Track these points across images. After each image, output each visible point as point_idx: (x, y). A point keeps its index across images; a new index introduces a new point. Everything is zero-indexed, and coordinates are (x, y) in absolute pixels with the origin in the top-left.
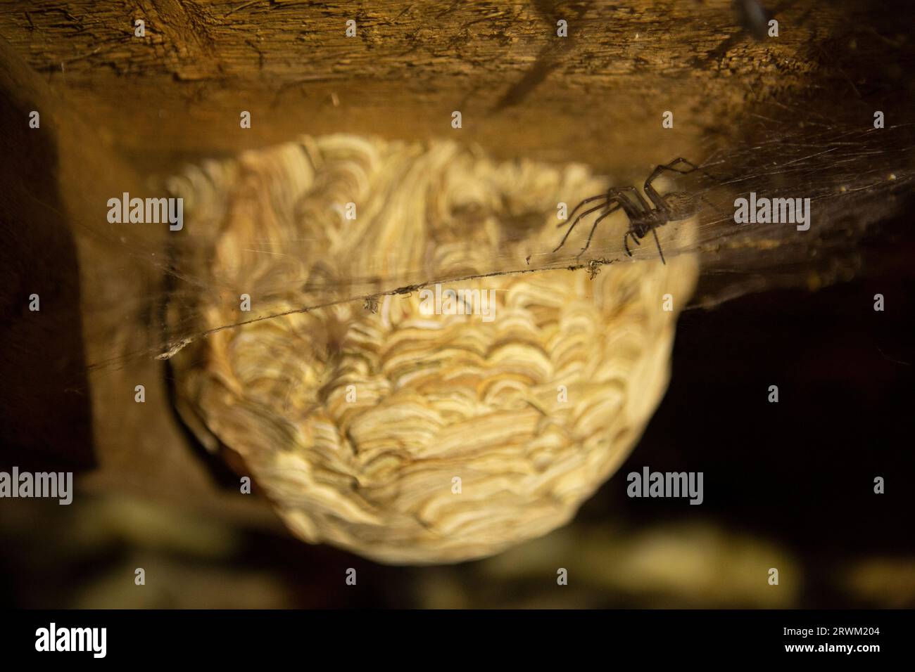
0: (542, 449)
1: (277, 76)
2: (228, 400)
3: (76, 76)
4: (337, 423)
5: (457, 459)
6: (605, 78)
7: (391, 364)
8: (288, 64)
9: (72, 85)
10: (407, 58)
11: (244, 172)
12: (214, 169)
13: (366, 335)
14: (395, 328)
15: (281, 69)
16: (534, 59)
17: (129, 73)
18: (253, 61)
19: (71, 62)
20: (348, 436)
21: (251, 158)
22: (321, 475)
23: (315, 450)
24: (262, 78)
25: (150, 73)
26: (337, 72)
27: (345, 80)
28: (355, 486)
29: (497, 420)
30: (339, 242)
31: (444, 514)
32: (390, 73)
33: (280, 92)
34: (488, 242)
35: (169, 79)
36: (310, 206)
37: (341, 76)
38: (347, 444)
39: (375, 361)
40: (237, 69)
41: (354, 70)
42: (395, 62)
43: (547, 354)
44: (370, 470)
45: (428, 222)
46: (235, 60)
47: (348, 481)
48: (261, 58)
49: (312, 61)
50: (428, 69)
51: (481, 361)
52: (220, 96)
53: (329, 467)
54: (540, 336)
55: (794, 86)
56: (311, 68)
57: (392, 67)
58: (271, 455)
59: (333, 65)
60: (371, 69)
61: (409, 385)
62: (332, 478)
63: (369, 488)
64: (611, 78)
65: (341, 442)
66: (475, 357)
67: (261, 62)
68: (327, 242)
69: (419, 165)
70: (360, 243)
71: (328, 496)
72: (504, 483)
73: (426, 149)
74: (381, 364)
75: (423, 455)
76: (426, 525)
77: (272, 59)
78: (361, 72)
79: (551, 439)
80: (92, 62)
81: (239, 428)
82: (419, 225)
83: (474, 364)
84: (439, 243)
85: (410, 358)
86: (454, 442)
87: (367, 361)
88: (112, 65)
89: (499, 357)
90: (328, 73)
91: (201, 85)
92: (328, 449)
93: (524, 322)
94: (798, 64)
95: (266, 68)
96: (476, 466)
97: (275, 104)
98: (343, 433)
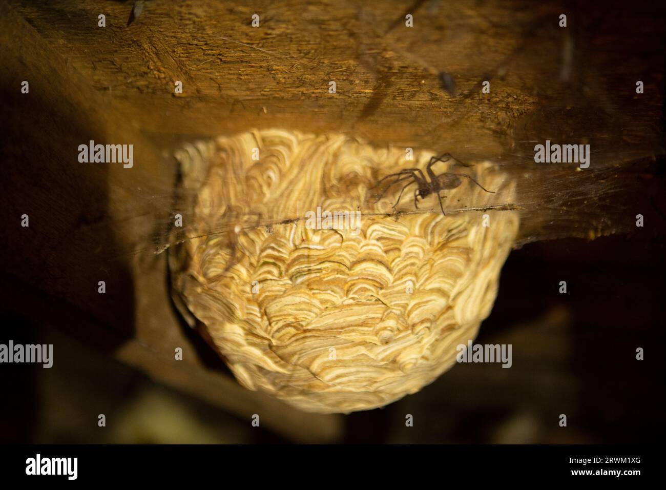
0: (385, 329)
1: (231, 96)
2: (199, 290)
3: (118, 93)
4: (260, 305)
5: (332, 331)
6: (418, 103)
7: (293, 270)
8: (235, 90)
9: (116, 97)
10: (301, 89)
11: (219, 149)
12: (201, 146)
13: (279, 251)
14: (296, 248)
15: (232, 93)
16: (372, 91)
17: (148, 93)
18: (215, 88)
19: (115, 86)
20: (265, 313)
21: (223, 141)
22: (250, 337)
23: (246, 321)
24: (222, 97)
25: (159, 93)
26: (264, 95)
27: (269, 99)
28: (270, 346)
29: (356, 308)
30: (268, 195)
31: (326, 368)
32: (293, 96)
33: (234, 104)
34: (358, 198)
35: (170, 96)
36: (255, 173)
37: (265, 97)
38: (265, 318)
39: (283, 268)
40: (207, 92)
41: (273, 94)
42: (295, 91)
43: (390, 270)
44: (278, 335)
45: (323, 183)
46: (205, 88)
47: (266, 342)
48: (219, 87)
49: (248, 89)
50: (313, 95)
51: (347, 271)
52: (199, 105)
53: (255, 332)
54: (387, 258)
55: (529, 109)
56: (248, 93)
57: (294, 94)
58: (222, 324)
59: (260, 91)
60: (282, 94)
61: (302, 283)
62: (257, 341)
63: (278, 347)
64: (420, 102)
65: (262, 317)
66: (343, 268)
67: (220, 89)
68: (262, 194)
69: (322, 148)
70: (282, 195)
71: (256, 353)
72: (362, 350)
73: (327, 139)
74: (287, 271)
75: (309, 327)
76: (315, 375)
77: (226, 88)
78: (277, 95)
79: (391, 323)
80: (127, 87)
81: (205, 308)
82: (318, 186)
83: (343, 272)
84: (328, 198)
85: (304, 267)
86: (329, 320)
87: (279, 267)
88: (138, 88)
89: (358, 269)
90: (257, 96)
91: (188, 100)
92: (255, 322)
93: (377, 249)
94: (526, 97)
95: (223, 92)
96: (343, 337)
97: (232, 111)
98: (263, 311)
